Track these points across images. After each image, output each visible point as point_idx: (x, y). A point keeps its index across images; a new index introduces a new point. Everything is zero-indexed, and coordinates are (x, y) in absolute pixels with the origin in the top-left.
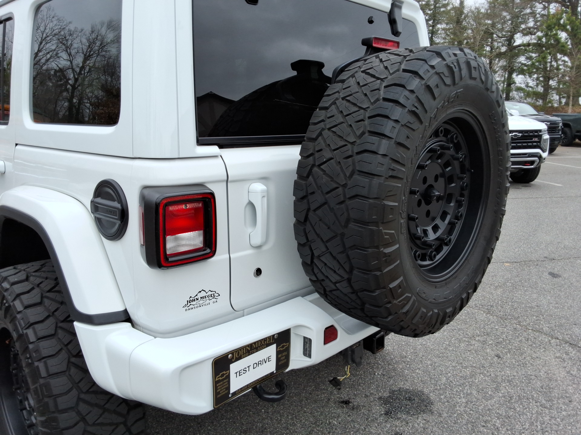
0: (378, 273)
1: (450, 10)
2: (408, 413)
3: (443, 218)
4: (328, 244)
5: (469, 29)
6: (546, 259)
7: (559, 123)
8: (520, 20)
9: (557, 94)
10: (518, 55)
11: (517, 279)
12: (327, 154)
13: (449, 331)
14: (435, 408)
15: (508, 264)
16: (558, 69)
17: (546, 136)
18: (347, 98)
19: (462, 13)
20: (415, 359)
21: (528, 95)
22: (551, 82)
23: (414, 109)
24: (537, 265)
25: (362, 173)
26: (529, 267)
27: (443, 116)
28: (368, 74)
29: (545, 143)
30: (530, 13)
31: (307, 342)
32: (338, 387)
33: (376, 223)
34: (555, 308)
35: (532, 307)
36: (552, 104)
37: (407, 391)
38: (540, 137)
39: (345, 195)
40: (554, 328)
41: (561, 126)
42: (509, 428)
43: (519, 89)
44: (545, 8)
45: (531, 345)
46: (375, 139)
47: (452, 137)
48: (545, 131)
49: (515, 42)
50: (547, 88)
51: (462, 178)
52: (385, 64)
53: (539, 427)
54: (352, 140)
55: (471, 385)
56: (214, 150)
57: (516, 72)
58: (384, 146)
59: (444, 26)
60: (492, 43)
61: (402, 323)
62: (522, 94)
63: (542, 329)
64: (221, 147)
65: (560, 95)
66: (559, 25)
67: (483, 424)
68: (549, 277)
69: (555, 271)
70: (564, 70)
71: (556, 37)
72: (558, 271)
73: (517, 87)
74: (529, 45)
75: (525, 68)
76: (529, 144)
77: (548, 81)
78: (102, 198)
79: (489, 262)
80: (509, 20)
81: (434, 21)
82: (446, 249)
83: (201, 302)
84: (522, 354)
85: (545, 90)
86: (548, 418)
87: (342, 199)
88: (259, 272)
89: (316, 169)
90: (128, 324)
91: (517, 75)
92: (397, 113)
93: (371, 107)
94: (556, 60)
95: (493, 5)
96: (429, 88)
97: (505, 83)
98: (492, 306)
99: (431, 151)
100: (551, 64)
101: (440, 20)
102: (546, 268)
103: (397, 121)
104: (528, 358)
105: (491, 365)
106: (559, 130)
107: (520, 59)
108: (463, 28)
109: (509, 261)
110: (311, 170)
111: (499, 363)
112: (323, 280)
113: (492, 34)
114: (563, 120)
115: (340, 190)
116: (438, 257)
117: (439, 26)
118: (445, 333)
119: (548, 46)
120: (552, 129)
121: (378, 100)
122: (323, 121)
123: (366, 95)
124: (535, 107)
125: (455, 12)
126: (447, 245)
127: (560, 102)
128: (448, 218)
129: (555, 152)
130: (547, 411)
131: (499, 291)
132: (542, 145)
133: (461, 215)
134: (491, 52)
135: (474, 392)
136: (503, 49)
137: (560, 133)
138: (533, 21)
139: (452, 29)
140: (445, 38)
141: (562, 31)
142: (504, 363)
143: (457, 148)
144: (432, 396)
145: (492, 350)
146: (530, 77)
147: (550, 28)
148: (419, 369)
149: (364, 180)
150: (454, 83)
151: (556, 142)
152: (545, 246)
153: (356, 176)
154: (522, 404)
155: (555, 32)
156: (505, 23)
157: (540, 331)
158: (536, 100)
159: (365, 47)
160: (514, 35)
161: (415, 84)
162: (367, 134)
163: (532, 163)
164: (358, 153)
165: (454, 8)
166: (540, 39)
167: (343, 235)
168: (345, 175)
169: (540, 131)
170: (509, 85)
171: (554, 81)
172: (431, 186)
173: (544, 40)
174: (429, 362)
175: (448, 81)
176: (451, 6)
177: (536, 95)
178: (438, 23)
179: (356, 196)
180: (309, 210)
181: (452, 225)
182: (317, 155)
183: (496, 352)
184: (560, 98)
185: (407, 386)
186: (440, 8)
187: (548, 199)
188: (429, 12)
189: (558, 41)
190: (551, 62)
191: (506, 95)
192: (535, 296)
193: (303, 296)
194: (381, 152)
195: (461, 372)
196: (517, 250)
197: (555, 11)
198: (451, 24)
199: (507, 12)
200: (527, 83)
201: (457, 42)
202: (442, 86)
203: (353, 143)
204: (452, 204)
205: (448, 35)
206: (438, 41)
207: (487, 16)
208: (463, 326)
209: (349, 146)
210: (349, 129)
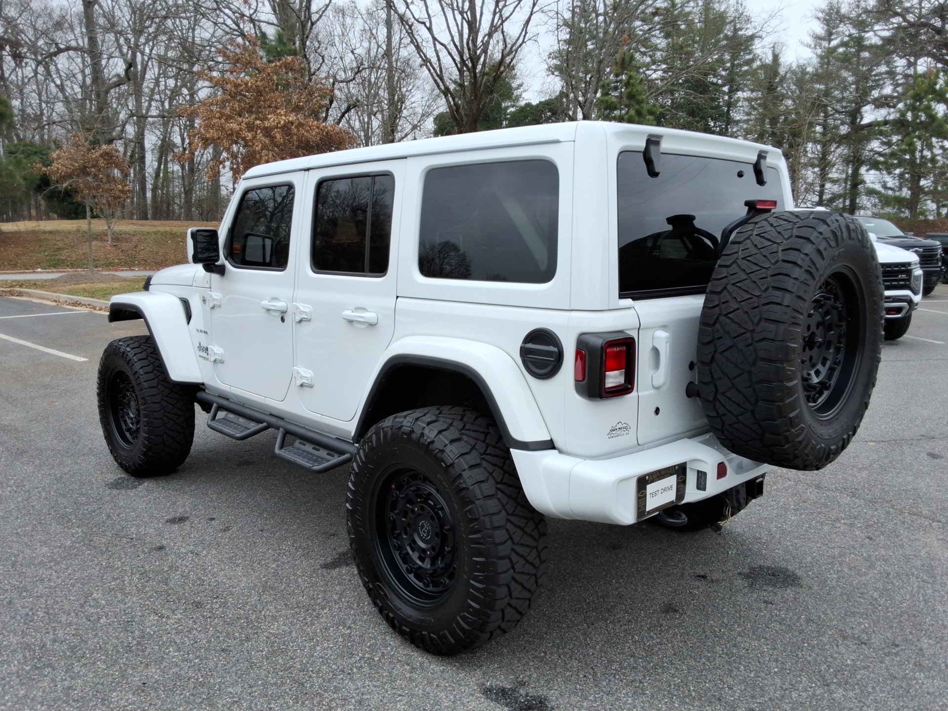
0: (781, 404)
1: (756, 69)
2: (774, 586)
3: (824, 364)
4: (734, 381)
5: (788, 98)
6: (923, 438)
7: (937, 249)
8: (870, 83)
9: (933, 202)
10: (868, 139)
11: (886, 461)
12: (734, 305)
13: (808, 515)
14: (804, 582)
15: (874, 444)
16: (933, 160)
17: (918, 272)
18: (747, 258)
19: (776, 73)
20: (771, 540)
21: (886, 201)
22: (923, 182)
23: (809, 269)
24: (912, 444)
25: (768, 320)
26: (901, 446)
27: (829, 272)
28: (763, 237)
29: (917, 281)
30: (887, 73)
31: (701, 477)
32: (718, 532)
33: (781, 362)
34: (937, 491)
35: (907, 491)
36: (926, 216)
37: (768, 568)
38: (909, 272)
39: (752, 338)
40: (936, 511)
41: (941, 254)
42: (888, 599)
43: (871, 192)
44: (910, 65)
45: (908, 528)
46: (779, 293)
47: (831, 288)
48: (916, 264)
49: (862, 118)
50: (917, 191)
51: (841, 326)
52: (778, 229)
53: (921, 598)
54: (758, 293)
55: (841, 564)
56: (628, 302)
57: (866, 165)
58: (787, 299)
59: (746, 94)
60: (825, 121)
61: (796, 452)
62: (877, 201)
63: (921, 512)
64: (634, 299)
65: (937, 203)
66: (934, 91)
67: (859, 595)
68: (926, 457)
69: (936, 451)
70: (944, 163)
71: (928, 111)
72: (939, 451)
73: (867, 188)
74: (886, 123)
75: (882, 159)
76: (894, 283)
77: (919, 181)
78: (533, 343)
79: (866, 408)
80: (853, 84)
81: (731, 87)
82: (826, 394)
83: (619, 432)
84: (898, 536)
85: (912, 194)
86: (931, 591)
87: (750, 342)
88: (657, 411)
89: (722, 318)
90: (555, 452)
91: (867, 170)
92: (797, 272)
93: (773, 267)
94: (930, 147)
95: (826, 60)
96: (819, 251)
97: (849, 183)
98: (856, 489)
99: (815, 301)
100: (922, 154)
101: (740, 84)
102: (924, 448)
103: (796, 279)
104: (905, 540)
105: (862, 546)
106: (937, 260)
107: (872, 144)
108: (777, 98)
109: (874, 439)
110: (717, 319)
111: (871, 544)
112: (724, 415)
113: (826, 106)
114: (942, 243)
115: (748, 335)
116: (820, 400)
117: (740, 94)
118: (803, 516)
119: (917, 125)
120: (926, 257)
121: (777, 262)
122: (726, 277)
123: (765, 256)
124: (898, 222)
125: (765, 73)
126: (827, 389)
127: (939, 214)
128: (828, 364)
129: (933, 293)
130: (929, 586)
131: (864, 474)
132: (913, 285)
133: (840, 362)
134: (824, 134)
135: (846, 570)
136: (844, 130)
137: (940, 264)
138: (892, 84)
139: (760, 99)
140: (748, 114)
141: (939, 102)
142: (877, 544)
143: (836, 298)
144: (799, 573)
145: (862, 533)
146: (889, 173)
147: (918, 97)
148: (779, 549)
149: (772, 327)
150: (837, 245)
151: (934, 278)
152: (922, 422)
153: (763, 323)
154: (900, 579)
155: (926, 103)
156: (845, 88)
157: (919, 515)
158: (899, 209)
159: (747, 208)
160: (860, 107)
161: (808, 248)
162: (770, 289)
163: (899, 310)
164: (764, 305)
165: (764, 66)
166: (903, 114)
167: (750, 372)
168: (753, 322)
169: (909, 264)
170: (855, 186)
171: (927, 180)
172: (813, 333)
173: (909, 116)
174: (789, 544)
175: (833, 244)
176: (758, 63)
177: (899, 202)
178: (737, 90)
179: (764, 339)
180: (715, 352)
181: (831, 370)
182: (723, 306)
183: (867, 535)
184: (938, 208)
185: (768, 563)
186: (741, 65)
187: (924, 362)
188: (723, 73)
189: (932, 117)
190: (921, 151)
191: (851, 201)
192: (910, 478)
193: (690, 437)
194: (785, 303)
195: (828, 552)
196: (883, 427)
197: (926, 69)
198: (759, 91)
199: (849, 70)
200: (884, 182)
201: (770, 119)
202: (829, 249)
203: (758, 297)
204: (831, 351)
205: (755, 109)
206: (738, 118)
207: (817, 77)
208: (824, 510)
209: (755, 299)
210: (754, 285)
